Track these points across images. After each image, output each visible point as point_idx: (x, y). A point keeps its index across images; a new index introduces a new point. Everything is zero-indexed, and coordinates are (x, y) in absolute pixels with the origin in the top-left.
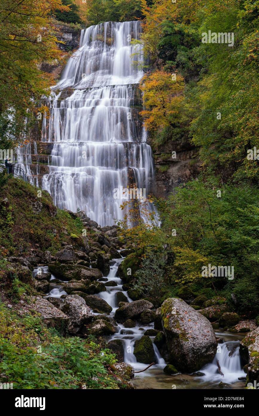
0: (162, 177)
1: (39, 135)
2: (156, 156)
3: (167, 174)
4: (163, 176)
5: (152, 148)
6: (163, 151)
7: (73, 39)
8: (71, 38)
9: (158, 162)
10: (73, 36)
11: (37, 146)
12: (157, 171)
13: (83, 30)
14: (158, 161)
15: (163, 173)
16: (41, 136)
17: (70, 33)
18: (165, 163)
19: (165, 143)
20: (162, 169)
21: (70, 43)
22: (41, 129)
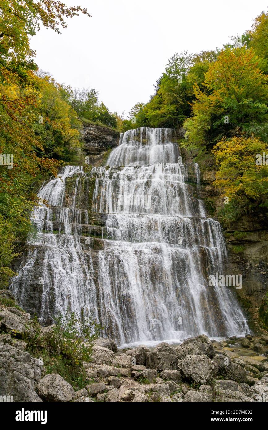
0: (236, 259)
1: (90, 205)
2: (228, 234)
3: (242, 256)
4: (238, 258)
5: (222, 224)
6: (236, 229)
7: (113, 140)
8: (112, 139)
9: (231, 242)
10: (113, 138)
11: (89, 216)
12: (230, 252)
13: (121, 134)
14: (230, 240)
15: (237, 255)
16: (91, 206)
17: (111, 135)
18: (239, 242)
19: (238, 219)
20: (237, 249)
21: (110, 143)
22: (92, 198)
